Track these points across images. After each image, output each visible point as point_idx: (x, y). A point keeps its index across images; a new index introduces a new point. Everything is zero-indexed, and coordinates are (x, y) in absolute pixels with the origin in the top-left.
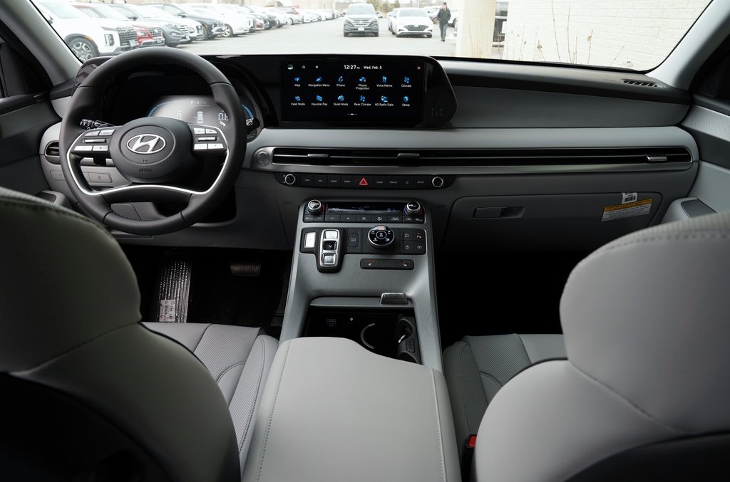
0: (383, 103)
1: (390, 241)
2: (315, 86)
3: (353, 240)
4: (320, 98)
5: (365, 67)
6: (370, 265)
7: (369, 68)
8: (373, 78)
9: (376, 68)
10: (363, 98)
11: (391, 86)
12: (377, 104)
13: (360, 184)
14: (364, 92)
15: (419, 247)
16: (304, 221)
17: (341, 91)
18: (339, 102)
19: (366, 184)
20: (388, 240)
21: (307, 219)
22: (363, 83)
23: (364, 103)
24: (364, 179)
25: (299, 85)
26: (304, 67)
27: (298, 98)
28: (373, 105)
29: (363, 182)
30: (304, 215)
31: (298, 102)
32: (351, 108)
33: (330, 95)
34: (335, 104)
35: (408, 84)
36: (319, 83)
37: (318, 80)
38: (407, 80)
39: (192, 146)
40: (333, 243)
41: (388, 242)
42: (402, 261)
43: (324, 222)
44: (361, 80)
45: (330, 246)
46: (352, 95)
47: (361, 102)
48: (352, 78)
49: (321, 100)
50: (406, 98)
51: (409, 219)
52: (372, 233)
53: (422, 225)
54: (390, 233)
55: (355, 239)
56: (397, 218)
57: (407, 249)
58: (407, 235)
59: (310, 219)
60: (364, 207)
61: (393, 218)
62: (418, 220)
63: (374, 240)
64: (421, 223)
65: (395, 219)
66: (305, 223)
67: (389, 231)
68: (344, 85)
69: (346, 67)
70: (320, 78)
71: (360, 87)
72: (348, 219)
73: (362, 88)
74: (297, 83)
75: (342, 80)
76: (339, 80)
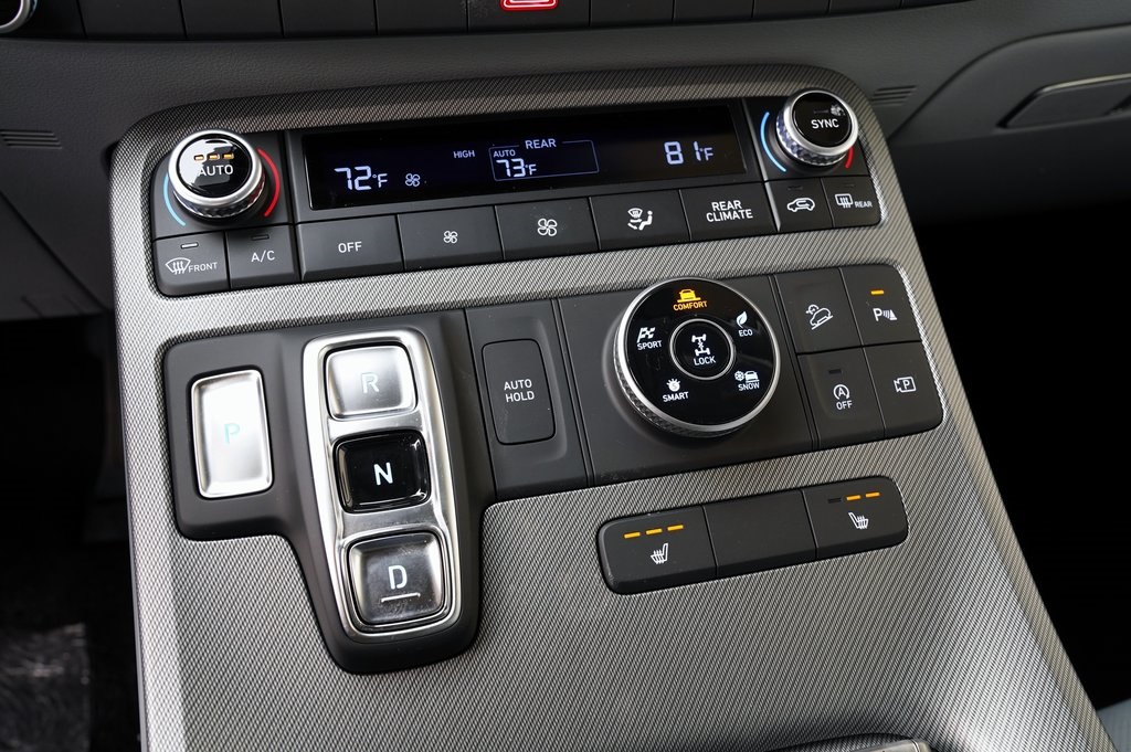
1: (765, 380)
3: (518, 391)
6: (659, 557)
13: (511, 2)
15: (905, 384)
16: (158, 283)
19: (548, 1)
20: (751, 379)
21: (177, 268)
30: (152, 239)
40: (399, 444)
41: (755, 396)
42: (833, 493)
43: (296, 278)
45: (383, 474)
51: (802, 204)
52: (642, 347)
53: (871, 232)
54: (747, 325)
55: (528, 383)
56: (737, 203)
57: (841, 406)
58: (819, 316)
59: (197, 268)
60: (528, 144)
61: (715, 205)
62: (845, 204)
63: (667, 398)
64: (870, 219)
65: (728, 210)
66: (171, 302)
67: (742, 318)
72: (451, 237)
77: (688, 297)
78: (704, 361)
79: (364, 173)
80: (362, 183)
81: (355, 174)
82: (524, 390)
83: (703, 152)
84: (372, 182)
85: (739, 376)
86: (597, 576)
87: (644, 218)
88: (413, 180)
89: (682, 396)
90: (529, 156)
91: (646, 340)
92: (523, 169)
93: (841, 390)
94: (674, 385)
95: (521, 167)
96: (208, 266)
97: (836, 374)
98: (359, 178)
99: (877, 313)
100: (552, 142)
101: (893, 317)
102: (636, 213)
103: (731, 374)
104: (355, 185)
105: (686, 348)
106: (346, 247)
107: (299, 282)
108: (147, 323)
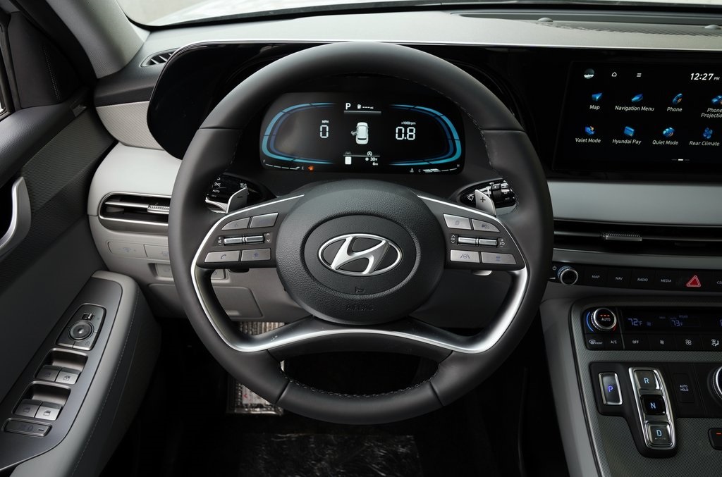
2: (627, 109)
4: (630, 131)
10: (708, 133)
13: (689, 285)
16: (587, 346)
17: (671, 119)
18: (665, 138)
19: (699, 285)
21: (592, 342)
22: (716, 106)
23: (709, 140)
24: (695, 277)
25: (597, 108)
26: (614, 75)
27: (590, 130)
29: (695, 282)
30: (584, 333)
31: (590, 136)
32: (683, 149)
33: (648, 127)
34: (655, 142)
36: (636, 104)
37: (635, 99)
39: (447, 255)
40: (656, 398)
44: (715, 100)
45: (653, 406)
47: (702, 139)
49: (631, 135)
55: (686, 386)
59: (597, 343)
60: (680, 316)
66: (591, 351)
68: (680, 110)
69: (695, 77)
70: (641, 95)
71: (709, 113)
72: (662, 342)
73: (712, 116)
74: (596, 103)
75: (680, 100)
76: (675, 100)
81: (634, 321)
82: (686, 388)
84: (638, 323)
86: (709, 443)
87: (716, 343)
88: (649, 324)
90: (681, 320)
92: (679, 324)
96: (600, 343)
98: (635, 322)
100: (687, 317)
102: (714, 341)
104: (634, 324)
106: (635, 342)
107: (623, 350)
108: (585, 357)
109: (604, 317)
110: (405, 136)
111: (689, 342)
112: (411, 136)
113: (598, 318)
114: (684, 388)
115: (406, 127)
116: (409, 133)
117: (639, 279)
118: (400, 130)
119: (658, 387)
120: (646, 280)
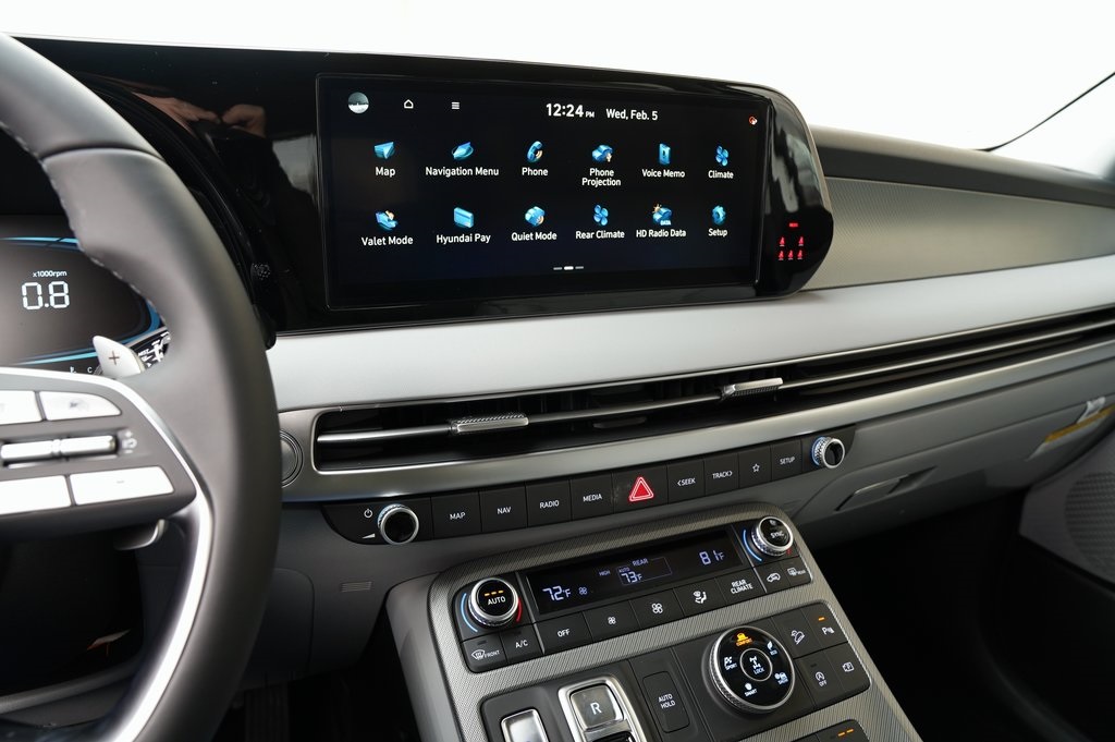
0: (657, 227)
1: (789, 676)
2: (448, 173)
4: (464, 217)
5: (611, 113)
7: (622, 115)
8: (633, 148)
9: (642, 115)
10: (601, 215)
11: (682, 174)
12: (641, 233)
14: (603, 197)
15: (847, 666)
16: (469, 666)
17: (534, 192)
18: (530, 228)
19: (650, 495)
20: (782, 677)
21: (479, 655)
22: (602, 165)
23: (607, 228)
24: (641, 481)
25: (391, 173)
26: (408, 105)
27: (387, 219)
28: (630, 234)
29: (642, 491)
30: (460, 642)
31: (389, 232)
32: (567, 248)
33: (499, 207)
34: (516, 237)
35: (723, 170)
36: (462, 162)
37: (461, 152)
38: (722, 156)
42: (834, 735)
43: (541, 654)
44: (596, 154)
46: (569, 205)
47: (595, 227)
48: (569, 146)
49: (469, 224)
50: (719, 210)
51: (774, 577)
52: (728, 668)
53: (809, 586)
54: (773, 649)
55: (670, 696)
56: (744, 582)
57: (822, 684)
58: (798, 636)
59: (489, 655)
60: (634, 563)
61: (734, 584)
62: (794, 573)
63: (747, 694)
64: (806, 581)
65: (740, 586)
66: (479, 675)
67: (770, 645)
68: (545, 172)
69: (555, 110)
70: (468, 145)
71: (594, 177)
72: (612, 620)
73: (599, 183)
74: (386, 163)
75: (540, 154)
76: (530, 153)
77: (742, 639)
78: (759, 671)
79: (558, 590)
80: (558, 596)
81: (554, 591)
82: (669, 701)
83: (719, 556)
84: (563, 594)
85: (777, 676)
87: (702, 596)
88: (583, 591)
89: (753, 692)
90: (637, 570)
91: (728, 664)
92: (636, 578)
93: (819, 675)
94: (748, 686)
95: (634, 576)
96: (495, 653)
97: (814, 668)
98: (557, 594)
99: (825, 630)
100: (646, 561)
101: (832, 631)
102: (697, 594)
103: (773, 675)
104: (555, 597)
105: (749, 666)
106: (562, 633)
107: (543, 656)
108: (469, 689)
109: (491, 597)
110: (46, 300)
111: (657, 608)
112: (60, 300)
113: (482, 602)
114: (666, 701)
115: (45, 282)
116: (53, 295)
117: (542, 505)
118: (32, 291)
119: (619, 716)
120: (555, 503)
